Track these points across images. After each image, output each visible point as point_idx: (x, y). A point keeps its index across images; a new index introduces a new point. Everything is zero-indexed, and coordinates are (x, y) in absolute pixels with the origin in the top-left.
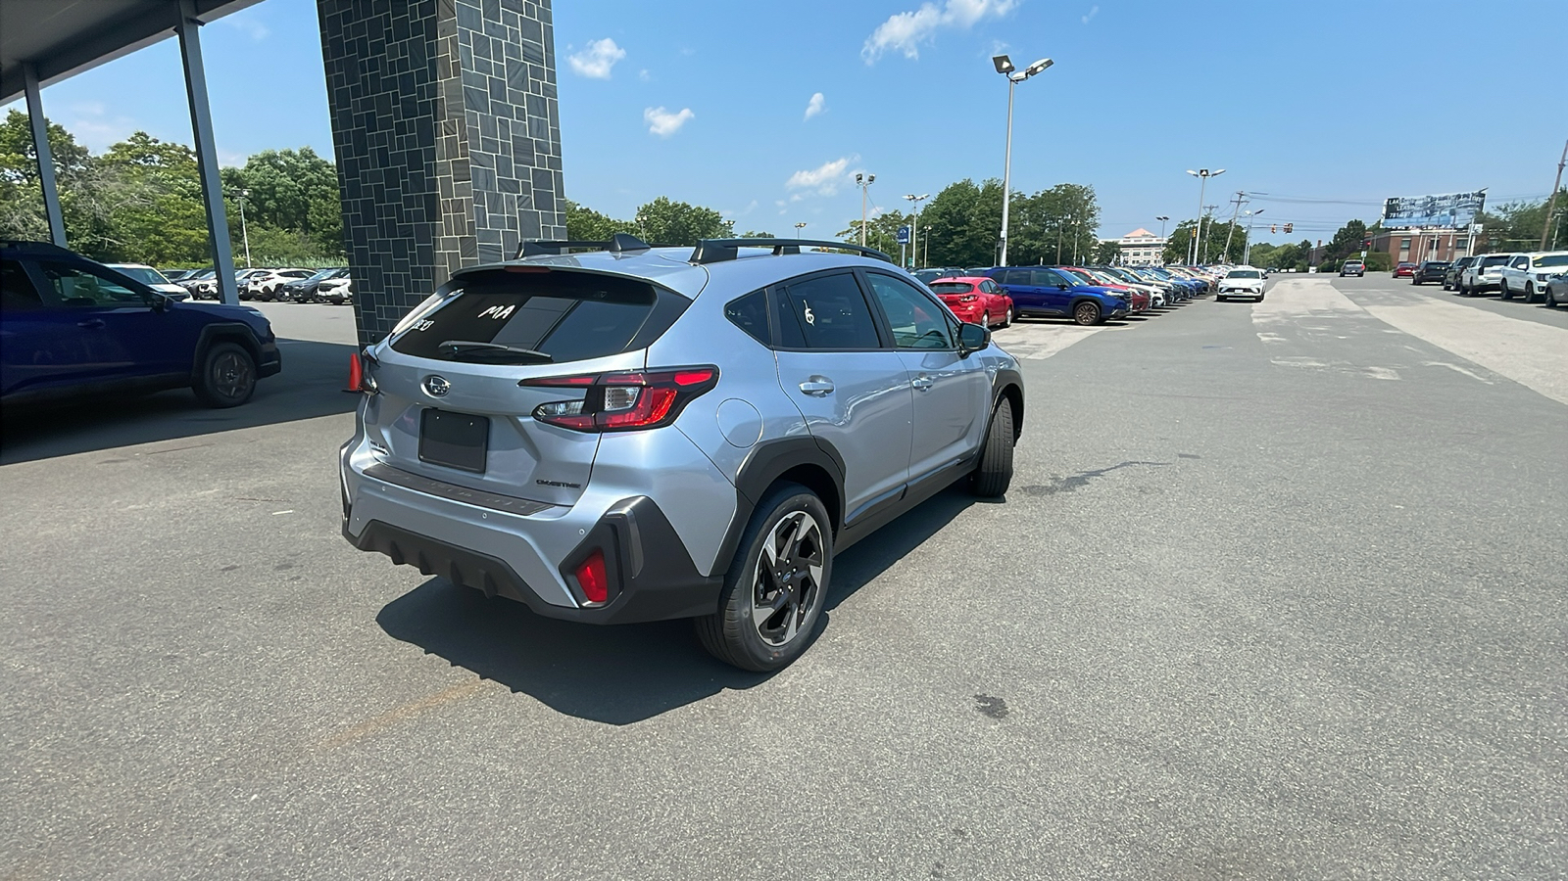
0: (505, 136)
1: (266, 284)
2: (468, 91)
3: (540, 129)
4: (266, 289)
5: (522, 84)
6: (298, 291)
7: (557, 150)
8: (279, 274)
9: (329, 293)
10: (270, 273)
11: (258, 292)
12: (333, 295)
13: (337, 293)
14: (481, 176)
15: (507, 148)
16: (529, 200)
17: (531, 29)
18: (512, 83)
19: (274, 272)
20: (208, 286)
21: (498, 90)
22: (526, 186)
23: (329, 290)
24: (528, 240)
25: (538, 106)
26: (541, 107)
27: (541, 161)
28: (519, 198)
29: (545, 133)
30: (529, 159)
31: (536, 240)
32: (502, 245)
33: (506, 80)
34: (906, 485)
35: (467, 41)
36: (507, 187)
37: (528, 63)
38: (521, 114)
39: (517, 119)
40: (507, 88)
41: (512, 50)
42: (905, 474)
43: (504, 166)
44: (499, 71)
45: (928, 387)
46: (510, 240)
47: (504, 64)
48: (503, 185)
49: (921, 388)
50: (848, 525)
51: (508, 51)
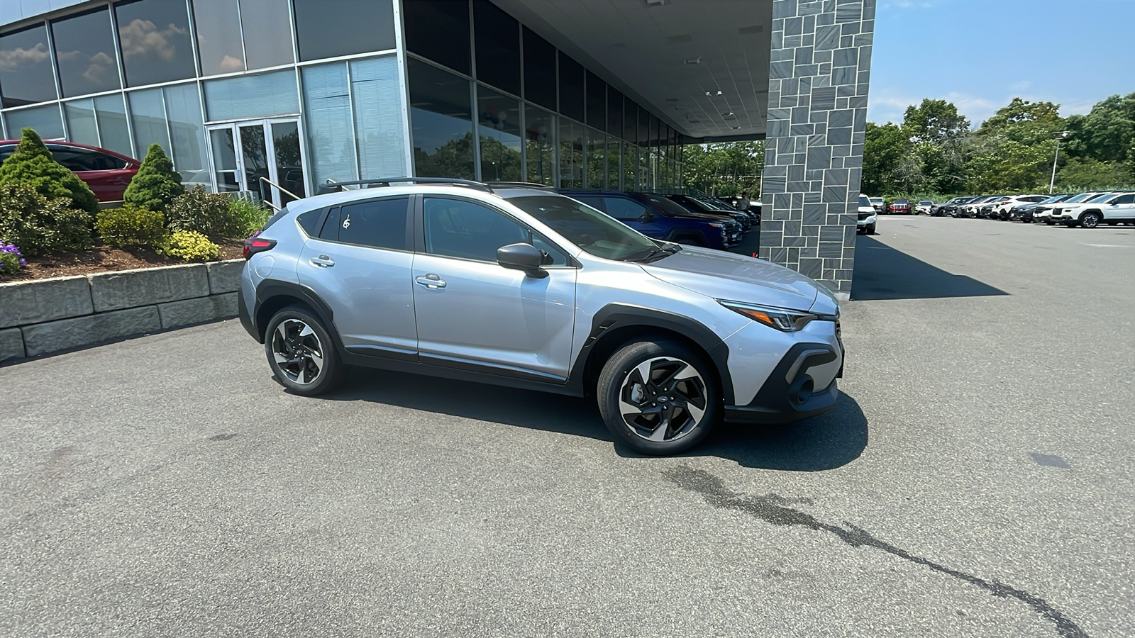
0: (805, 90)
1: (1003, 207)
3: (846, 76)
4: (1003, 210)
5: (832, 43)
6: (1022, 213)
7: (864, 90)
8: (1018, 200)
9: (1040, 215)
10: (1009, 199)
11: (997, 213)
12: (1043, 217)
13: (1047, 215)
14: (776, 126)
15: (806, 100)
16: (822, 138)
18: (819, 47)
19: (1014, 198)
20: (972, 208)
22: (821, 129)
23: (1041, 212)
24: (814, 170)
25: (847, 57)
26: (850, 57)
27: (842, 104)
28: (810, 138)
29: (851, 78)
30: (829, 104)
31: (824, 170)
32: (787, 176)
33: (814, 46)
34: (416, 353)
35: (781, 28)
36: (800, 131)
37: (841, 24)
38: (825, 69)
39: (820, 74)
40: (814, 51)
41: (824, 19)
42: (413, 344)
43: (800, 115)
44: (808, 40)
45: (438, 286)
46: (796, 173)
47: (815, 33)
48: (796, 131)
49: (427, 285)
50: (347, 349)
51: (820, 21)
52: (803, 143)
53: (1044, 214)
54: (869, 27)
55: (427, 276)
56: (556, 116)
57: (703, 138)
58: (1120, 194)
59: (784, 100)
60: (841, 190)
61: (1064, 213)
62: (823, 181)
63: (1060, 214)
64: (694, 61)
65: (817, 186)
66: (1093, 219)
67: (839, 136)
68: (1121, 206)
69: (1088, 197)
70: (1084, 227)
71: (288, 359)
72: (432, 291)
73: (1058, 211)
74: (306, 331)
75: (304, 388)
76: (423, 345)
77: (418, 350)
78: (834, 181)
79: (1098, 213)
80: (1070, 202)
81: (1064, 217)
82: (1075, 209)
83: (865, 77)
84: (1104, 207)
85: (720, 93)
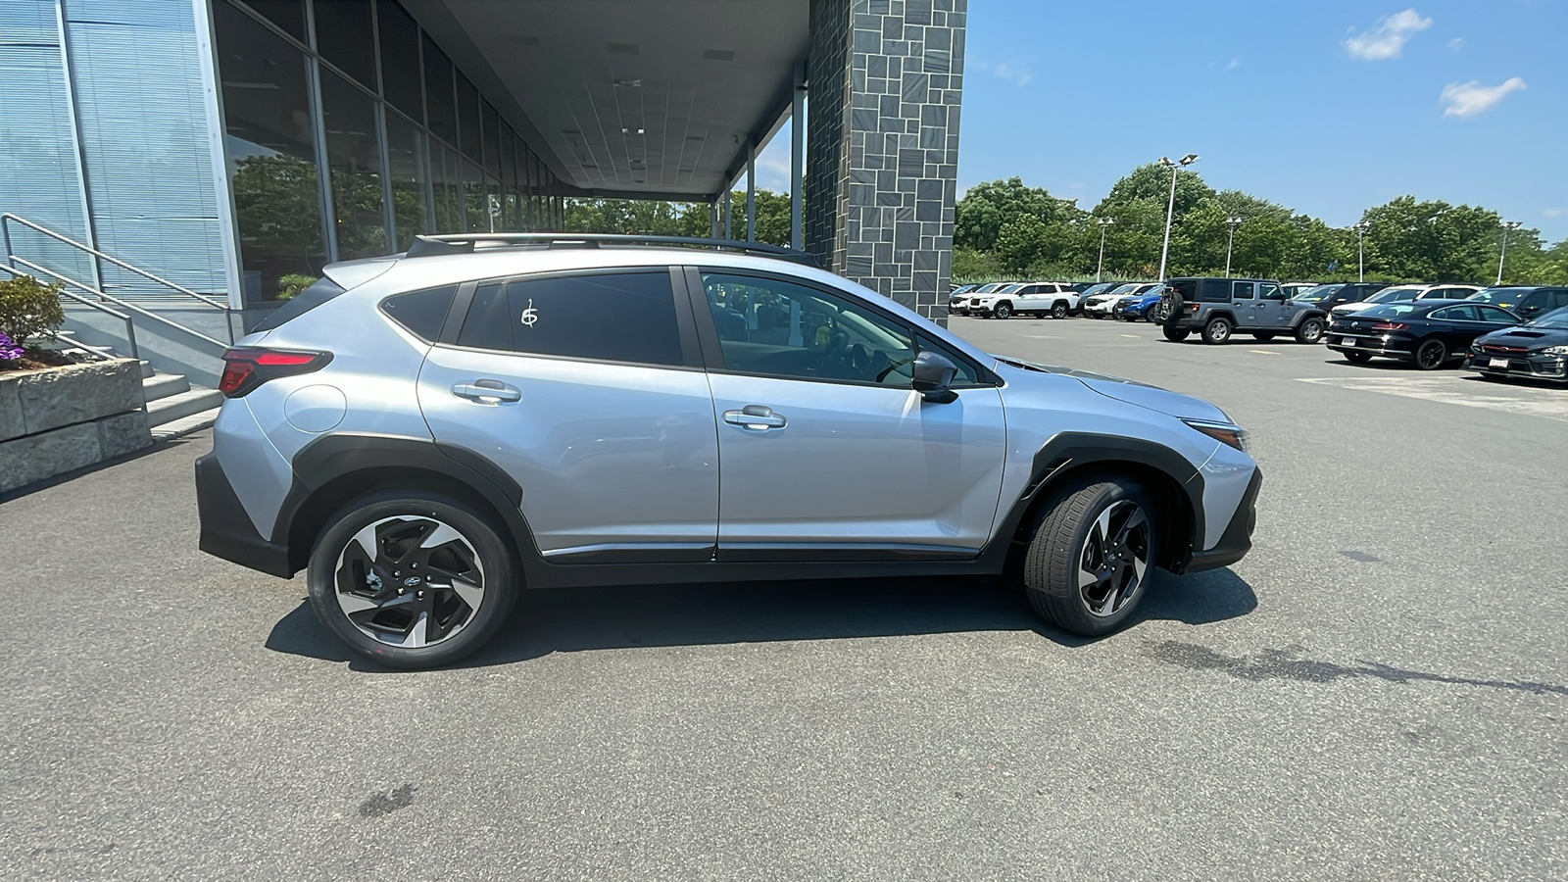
0: (891, 150)
2: (857, 114)
3: (935, 138)
5: (920, 96)
7: (953, 158)
14: (860, 192)
15: (892, 162)
16: (910, 212)
17: (937, 39)
18: (906, 98)
21: (890, 106)
22: (909, 200)
24: (903, 251)
25: (935, 115)
26: (939, 116)
27: (931, 171)
28: (899, 210)
29: (940, 142)
30: (917, 170)
31: (913, 251)
32: (873, 257)
33: (901, 96)
34: (713, 545)
35: (863, 64)
36: (887, 200)
37: (929, 74)
38: (913, 127)
39: (908, 132)
40: (901, 103)
41: (911, 64)
42: (709, 530)
43: (886, 181)
44: (894, 87)
45: (770, 426)
46: (883, 252)
47: (901, 80)
48: (882, 199)
49: (745, 425)
50: (549, 558)
51: (906, 66)
52: (890, 217)
53: (962, 304)
54: (958, 83)
55: (746, 411)
56: (423, 132)
57: (591, 190)
58: (1025, 285)
59: (868, 159)
60: (931, 276)
61: (982, 304)
62: (913, 264)
63: (978, 304)
64: (629, 83)
65: (906, 270)
66: (1005, 309)
67: (928, 212)
68: (1027, 296)
69: (996, 288)
70: (999, 318)
71: (380, 602)
72: (759, 434)
73: (976, 302)
74: (443, 535)
75: (427, 652)
76: (729, 530)
77: (717, 540)
78: (924, 266)
79: (1008, 303)
80: (979, 292)
81: (982, 308)
82: (990, 299)
83: (954, 142)
84: (1013, 297)
85: (641, 131)
